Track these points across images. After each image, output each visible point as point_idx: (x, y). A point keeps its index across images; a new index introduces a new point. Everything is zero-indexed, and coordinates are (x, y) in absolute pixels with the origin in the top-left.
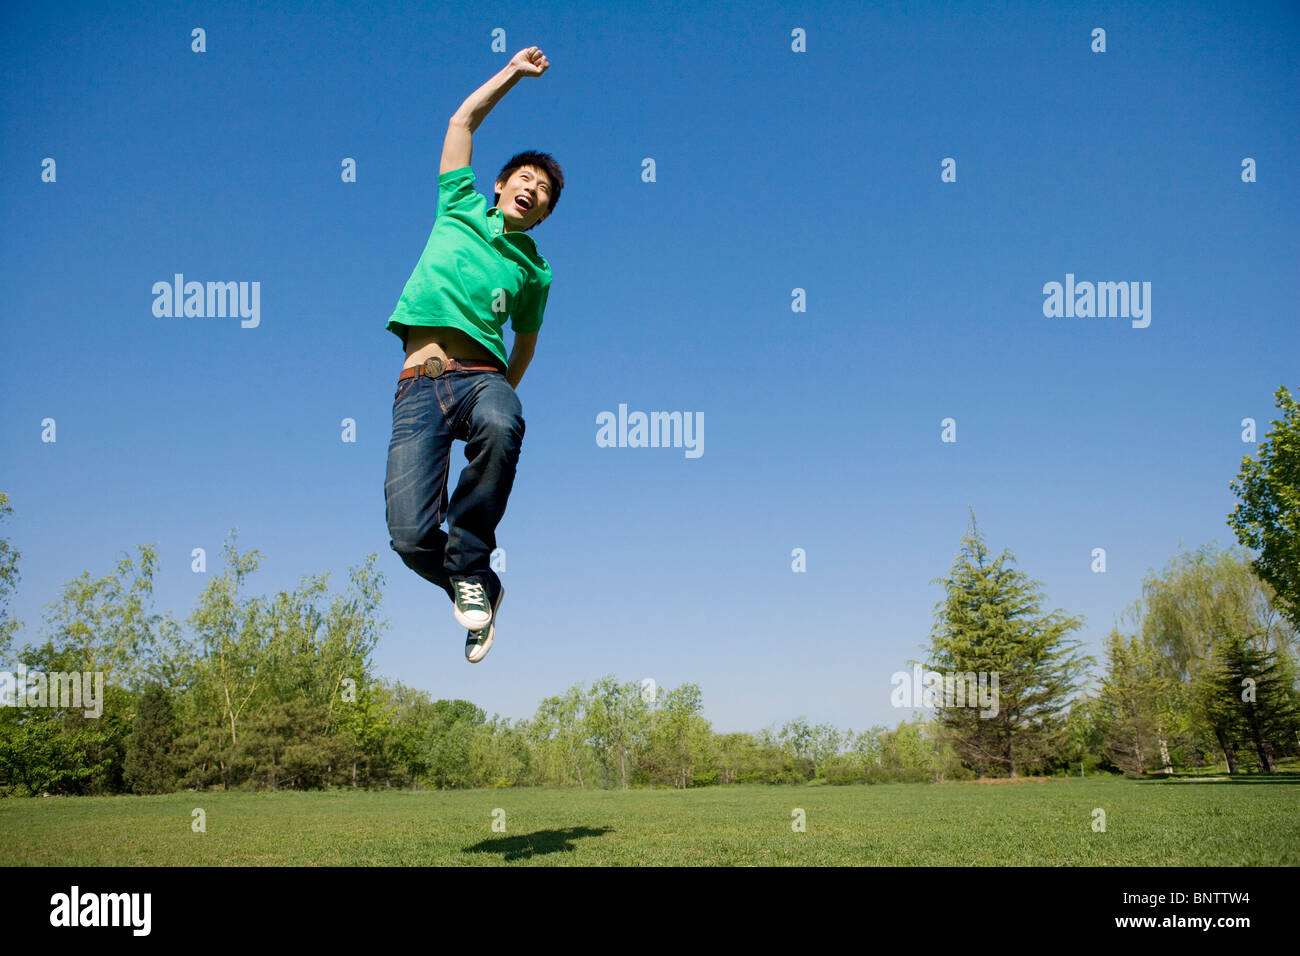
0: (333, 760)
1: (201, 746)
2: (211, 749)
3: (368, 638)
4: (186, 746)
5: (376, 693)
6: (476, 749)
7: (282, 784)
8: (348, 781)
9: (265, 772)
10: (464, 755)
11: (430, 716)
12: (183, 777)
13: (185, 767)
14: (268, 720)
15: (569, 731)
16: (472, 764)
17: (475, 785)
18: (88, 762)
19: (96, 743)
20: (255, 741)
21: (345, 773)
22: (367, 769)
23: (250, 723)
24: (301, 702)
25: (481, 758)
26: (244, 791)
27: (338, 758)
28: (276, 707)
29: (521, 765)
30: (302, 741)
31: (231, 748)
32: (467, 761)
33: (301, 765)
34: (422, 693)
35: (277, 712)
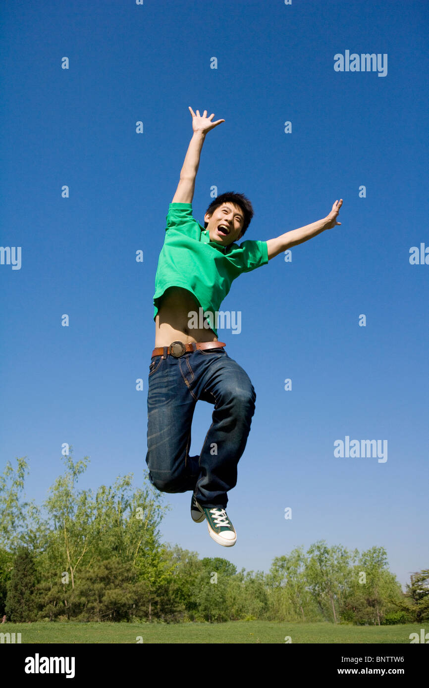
0: (136, 600)
1: (52, 590)
2: (58, 592)
3: (157, 516)
4: (43, 589)
5: (163, 554)
6: (230, 593)
7: (104, 617)
8: (146, 615)
9: (93, 608)
10: (223, 597)
11: (199, 569)
12: (42, 611)
13: (43, 604)
14: (94, 572)
15: (294, 581)
16: (228, 603)
17: (231, 619)
20: (86, 587)
21: (144, 608)
22: (159, 606)
23: (83, 575)
24: (114, 560)
25: (234, 599)
26: (80, 621)
27: (139, 599)
28: (99, 564)
29: (262, 604)
30: (116, 586)
31: (71, 591)
32: (224, 601)
33: (115, 604)
34: (193, 553)
35: (100, 567)
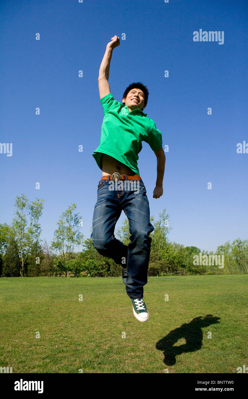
0: (161, 267)
5: (170, 247)
8: (166, 272)
11: (185, 251)
18: (102, 269)
19: (103, 264)
22: (171, 269)
34: (182, 245)
